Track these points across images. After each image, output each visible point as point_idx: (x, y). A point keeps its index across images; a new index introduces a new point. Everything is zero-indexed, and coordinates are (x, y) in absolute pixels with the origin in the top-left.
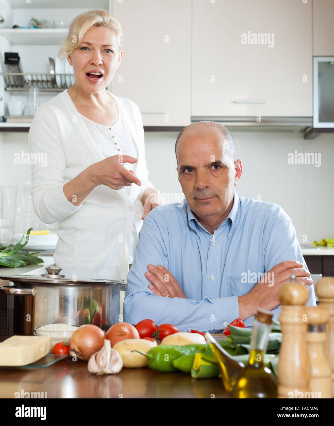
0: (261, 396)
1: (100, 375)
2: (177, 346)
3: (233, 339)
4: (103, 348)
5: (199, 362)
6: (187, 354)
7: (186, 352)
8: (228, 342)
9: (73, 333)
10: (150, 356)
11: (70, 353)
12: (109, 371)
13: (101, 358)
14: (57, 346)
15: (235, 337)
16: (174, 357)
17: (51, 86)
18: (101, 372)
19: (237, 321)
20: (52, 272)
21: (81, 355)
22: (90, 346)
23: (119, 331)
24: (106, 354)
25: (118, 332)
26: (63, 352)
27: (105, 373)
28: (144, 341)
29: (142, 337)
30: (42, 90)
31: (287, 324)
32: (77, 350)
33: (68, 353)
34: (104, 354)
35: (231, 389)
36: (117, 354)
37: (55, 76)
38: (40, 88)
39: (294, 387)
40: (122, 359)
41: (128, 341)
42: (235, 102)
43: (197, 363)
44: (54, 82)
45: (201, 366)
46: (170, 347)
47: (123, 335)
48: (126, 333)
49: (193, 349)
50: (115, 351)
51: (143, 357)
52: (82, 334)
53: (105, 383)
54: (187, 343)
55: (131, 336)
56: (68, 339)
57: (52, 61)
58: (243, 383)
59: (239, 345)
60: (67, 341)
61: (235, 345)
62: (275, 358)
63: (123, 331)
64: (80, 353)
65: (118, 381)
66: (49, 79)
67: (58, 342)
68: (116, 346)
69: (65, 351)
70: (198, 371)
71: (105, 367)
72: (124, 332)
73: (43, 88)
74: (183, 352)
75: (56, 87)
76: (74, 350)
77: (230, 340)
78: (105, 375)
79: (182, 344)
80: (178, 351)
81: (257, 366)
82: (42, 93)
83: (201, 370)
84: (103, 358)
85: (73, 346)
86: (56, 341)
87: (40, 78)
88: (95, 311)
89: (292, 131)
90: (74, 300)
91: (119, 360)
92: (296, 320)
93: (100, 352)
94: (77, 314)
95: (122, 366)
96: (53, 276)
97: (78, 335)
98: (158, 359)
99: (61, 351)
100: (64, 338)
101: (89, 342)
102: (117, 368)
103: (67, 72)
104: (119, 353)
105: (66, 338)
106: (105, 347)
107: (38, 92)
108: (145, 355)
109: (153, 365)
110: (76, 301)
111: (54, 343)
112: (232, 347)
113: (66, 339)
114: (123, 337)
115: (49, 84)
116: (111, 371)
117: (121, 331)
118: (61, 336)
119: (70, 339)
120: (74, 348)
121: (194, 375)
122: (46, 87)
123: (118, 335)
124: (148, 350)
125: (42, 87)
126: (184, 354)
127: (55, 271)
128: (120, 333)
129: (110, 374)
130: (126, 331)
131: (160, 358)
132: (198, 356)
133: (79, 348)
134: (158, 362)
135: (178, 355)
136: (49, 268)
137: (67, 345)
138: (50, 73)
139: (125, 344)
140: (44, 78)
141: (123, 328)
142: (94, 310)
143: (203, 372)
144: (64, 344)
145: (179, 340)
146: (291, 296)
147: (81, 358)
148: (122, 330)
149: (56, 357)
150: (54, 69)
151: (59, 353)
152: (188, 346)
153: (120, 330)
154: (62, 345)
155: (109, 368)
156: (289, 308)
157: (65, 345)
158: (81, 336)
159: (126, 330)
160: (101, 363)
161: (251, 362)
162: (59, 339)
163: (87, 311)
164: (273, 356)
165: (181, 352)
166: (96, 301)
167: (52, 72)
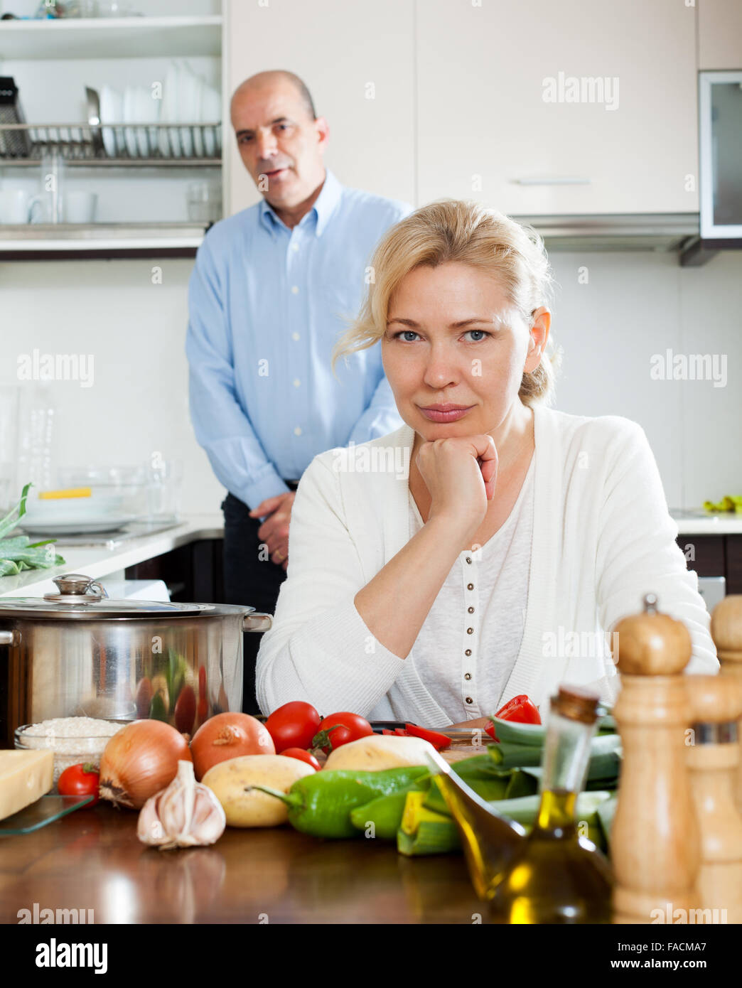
0: (570, 912)
1: (166, 851)
2: (363, 773)
3: (501, 754)
4: (176, 781)
5: (416, 813)
6: (388, 792)
7: (386, 789)
8: (491, 760)
9: (107, 740)
10: (295, 799)
11: (101, 792)
12: (190, 840)
13: (168, 807)
14: (70, 774)
15: (508, 749)
16: (355, 800)
17: (93, 155)
18: (170, 843)
19: (519, 702)
20: (69, 589)
21: (126, 797)
22: (148, 774)
23: (220, 736)
24: (183, 796)
25: (219, 738)
26: (82, 790)
27: (180, 845)
28: (283, 760)
29: (282, 747)
30: (72, 163)
31: (635, 725)
32: (117, 784)
33: (95, 791)
34: (176, 798)
35: (492, 894)
36: (212, 795)
37: (100, 130)
38: (67, 158)
39: (654, 892)
40: (224, 808)
41: (241, 761)
42: (518, 182)
43: (412, 817)
44: (98, 143)
45: (421, 824)
46: (344, 775)
47: (231, 746)
48: (239, 739)
49: (403, 779)
50: (208, 789)
51: (277, 802)
52: (128, 745)
53: (181, 870)
54: (391, 765)
55: (253, 748)
56: (97, 757)
57: (93, 95)
58: (520, 877)
59: (516, 769)
60: (94, 761)
61: (508, 769)
62: (608, 800)
63: (232, 736)
64: (125, 792)
65: (212, 863)
66: (88, 137)
67: (73, 764)
68: (210, 775)
69: (87, 786)
70: (413, 836)
71: (181, 831)
72: (235, 737)
73: (74, 158)
74: (379, 787)
75: (103, 155)
76: (109, 785)
77: (494, 755)
78: (180, 850)
79: (377, 766)
80: (366, 784)
81: (559, 833)
82: (73, 170)
83: (420, 835)
84: (174, 808)
85: (107, 775)
86: (67, 760)
87: (65, 136)
88: (182, 680)
89: (651, 249)
90: (129, 656)
91: (214, 812)
92: (661, 713)
93: (169, 791)
94: (135, 689)
95: (223, 826)
96: (73, 599)
97: (119, 748)
98: (314, 807)
99: (79, 786)
100: (88, 755)
101: (148, 764)
102: (211, 831)
103: (128, 119)
104: (215, 793)
105: (92, 752)
106: (179, 778)
107: (62, 169)
108: (281, 799)
109: (302, 821)
110: (133, 659)
111: (63, 766)
112: (501, 774)
113: (93, 755)
114: (231, 751)
115: (88, 151)
116: (198, 839)
117: (228, 734)
118: (79, 749)
119: (101, 755)
120: (108, 780)
121: (404, 847)
122: (82, 155)
123: (218, 745)
124: (288, 784)
125: (71, 155)
126: (380, 794)
127: (76, 586)
128: (225, 741)
129: (192, 848)
130: (240, 734)
131: (319, 803)
132: (415, 799)
133: (122, 779)
134: (314, 814)
135: (366, 796)
136: (63, 578)
137: (93, 770)
138: (87, 122)
139: (232, 768)
140: (77, 136)
141: (232, 728)
142: (177, 677)
143: (427, 840)
144: (87, 768)
145: (369, 755)
146: (646, 650)
147: (127, 802)
148: (230, 732)
149: (67, 802)
150: (98, 115)
151: (74, 791)
152: (391, 773)
153: (225, 733)
154: (82, 770)
155: (191, 833)
156: (641, 681)
157: (89, 770)
158: (126, 750)
159: (238, 732)
160: (170, 820)
161: (544, 821)
162: (77, 756)
163: (161, 681)
164: (604, 795)
165: (372, 787)
166: (184, 657)
167: (94, 121)
